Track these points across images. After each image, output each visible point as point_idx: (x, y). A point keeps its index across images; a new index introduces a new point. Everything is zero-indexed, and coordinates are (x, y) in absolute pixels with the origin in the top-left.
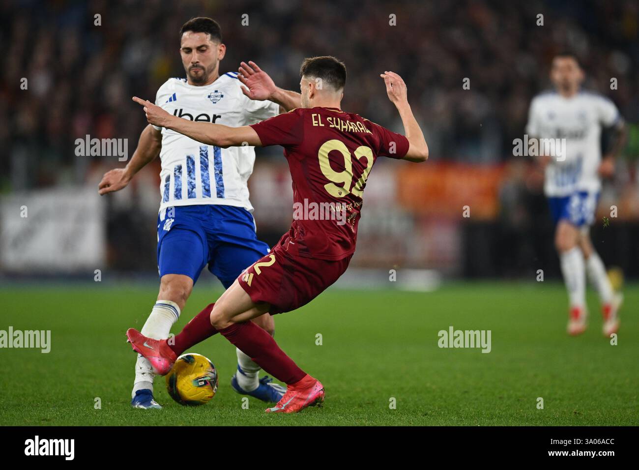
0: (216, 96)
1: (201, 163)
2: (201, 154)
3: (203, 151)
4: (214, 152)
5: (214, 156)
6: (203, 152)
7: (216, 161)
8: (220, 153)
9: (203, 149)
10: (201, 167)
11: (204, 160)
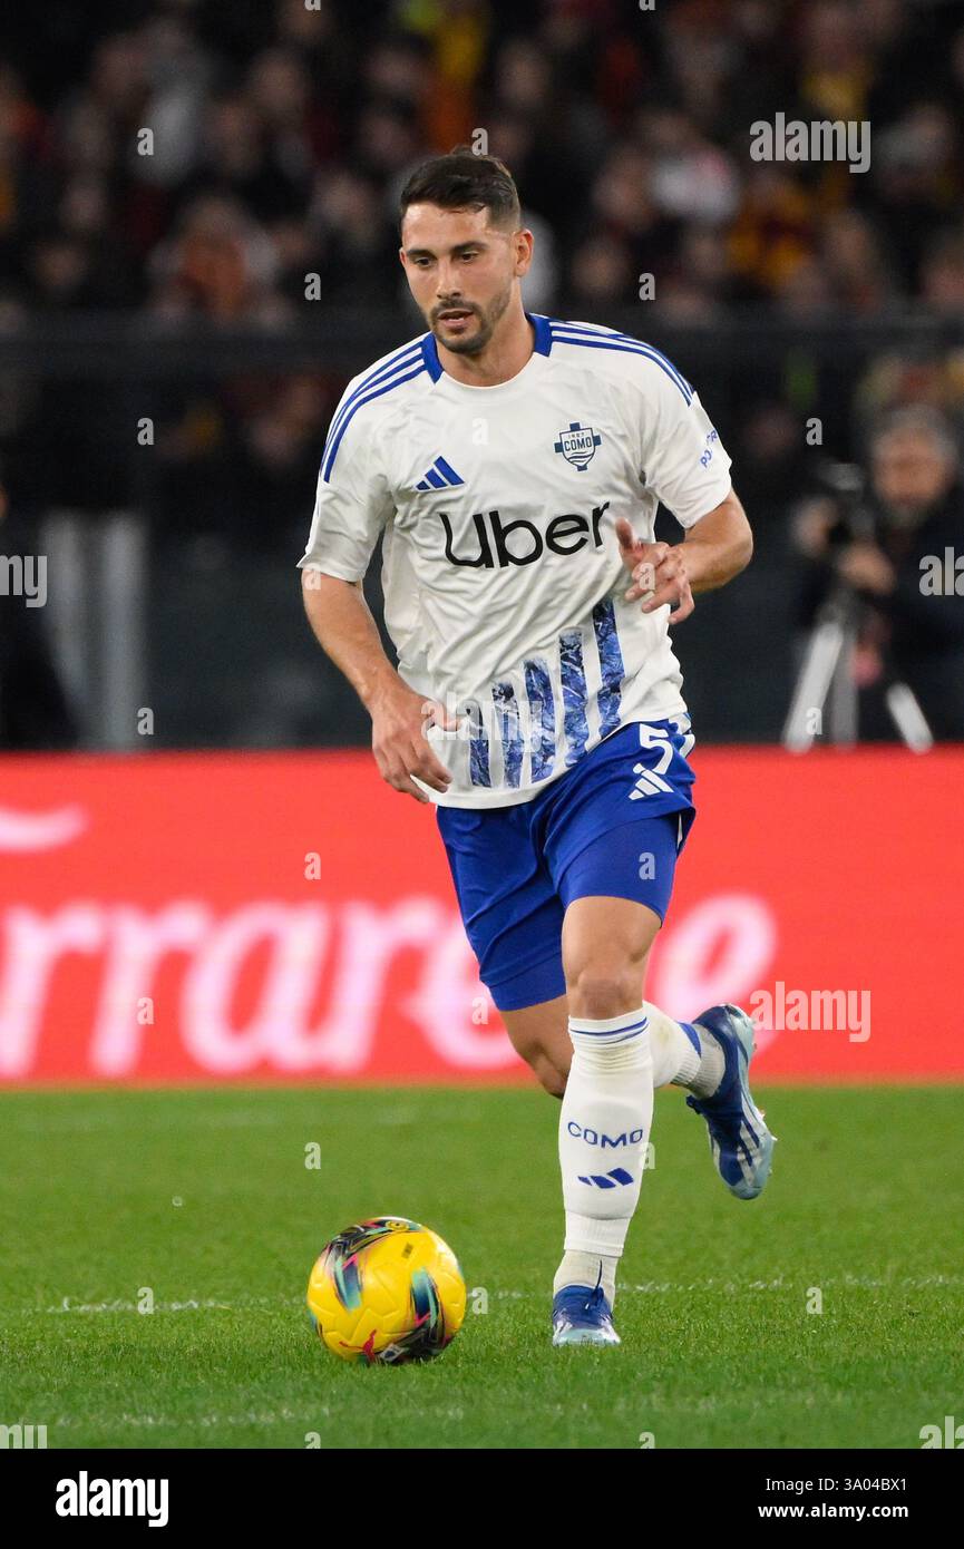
0: (581, 444)
1: (564, 681)
2: (565, 658)
3: (569, 647)
4: (599, 643)
5: (600, 655)
6: (569, 651)
7: (608, 668)
8: (616, 642)
9: (567, 642)
10: (565, 692)
11: (573, 671)
